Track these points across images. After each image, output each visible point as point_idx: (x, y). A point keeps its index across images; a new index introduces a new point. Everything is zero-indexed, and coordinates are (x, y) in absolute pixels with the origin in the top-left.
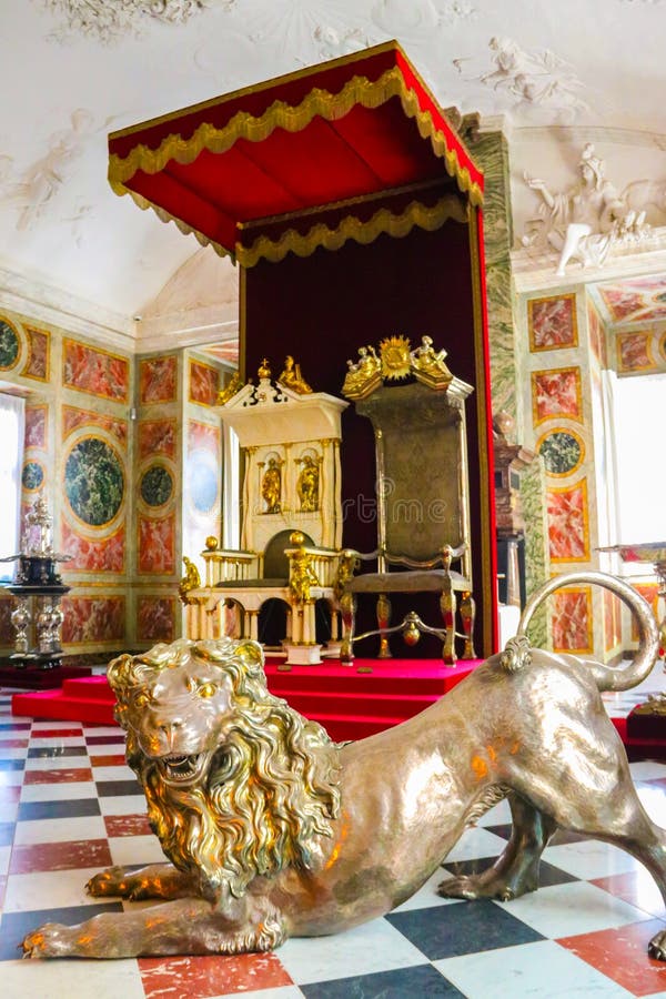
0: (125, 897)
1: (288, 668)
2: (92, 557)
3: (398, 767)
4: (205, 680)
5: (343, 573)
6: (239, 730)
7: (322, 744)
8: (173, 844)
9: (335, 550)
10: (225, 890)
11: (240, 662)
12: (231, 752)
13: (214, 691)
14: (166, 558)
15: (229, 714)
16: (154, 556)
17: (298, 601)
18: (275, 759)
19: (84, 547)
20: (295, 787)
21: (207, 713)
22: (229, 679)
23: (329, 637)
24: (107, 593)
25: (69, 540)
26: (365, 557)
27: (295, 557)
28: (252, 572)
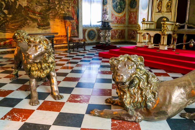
0: (112, 104)
1: (159, 51)
2: (118, 20)
3: (172, 90)
4: (130, 65)
5: (175, 28)
6: (137, 77)
7: (156, 81)
8: (120, 98)
9: (174, 22)
10: (130, 109)
11: (138, 61)
12: (134, 81)
13: (131, 67)
14: (135, 21)
15: (135, 73)
16: (132, 20)
17: (163, 35)
18: (144, 84)
19: (116, 18)
20: (147, 91)
21: (129, 73)
22: (135, 65)
23: (170, 43)
24: (121, 28)
25: (113, 17)
26: (181, 25)
27: (164, 24)
28: (153, 27)
